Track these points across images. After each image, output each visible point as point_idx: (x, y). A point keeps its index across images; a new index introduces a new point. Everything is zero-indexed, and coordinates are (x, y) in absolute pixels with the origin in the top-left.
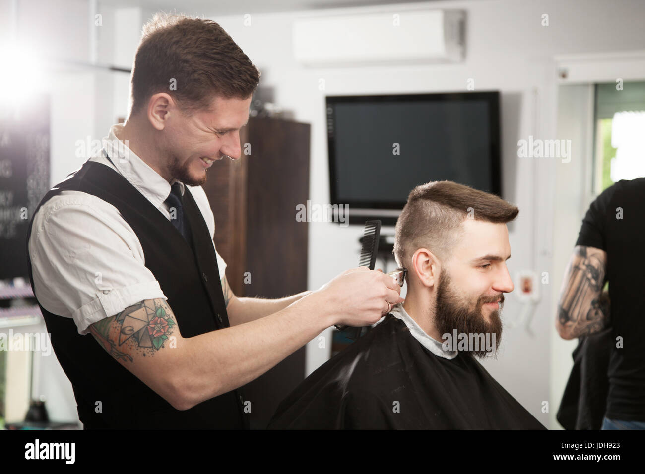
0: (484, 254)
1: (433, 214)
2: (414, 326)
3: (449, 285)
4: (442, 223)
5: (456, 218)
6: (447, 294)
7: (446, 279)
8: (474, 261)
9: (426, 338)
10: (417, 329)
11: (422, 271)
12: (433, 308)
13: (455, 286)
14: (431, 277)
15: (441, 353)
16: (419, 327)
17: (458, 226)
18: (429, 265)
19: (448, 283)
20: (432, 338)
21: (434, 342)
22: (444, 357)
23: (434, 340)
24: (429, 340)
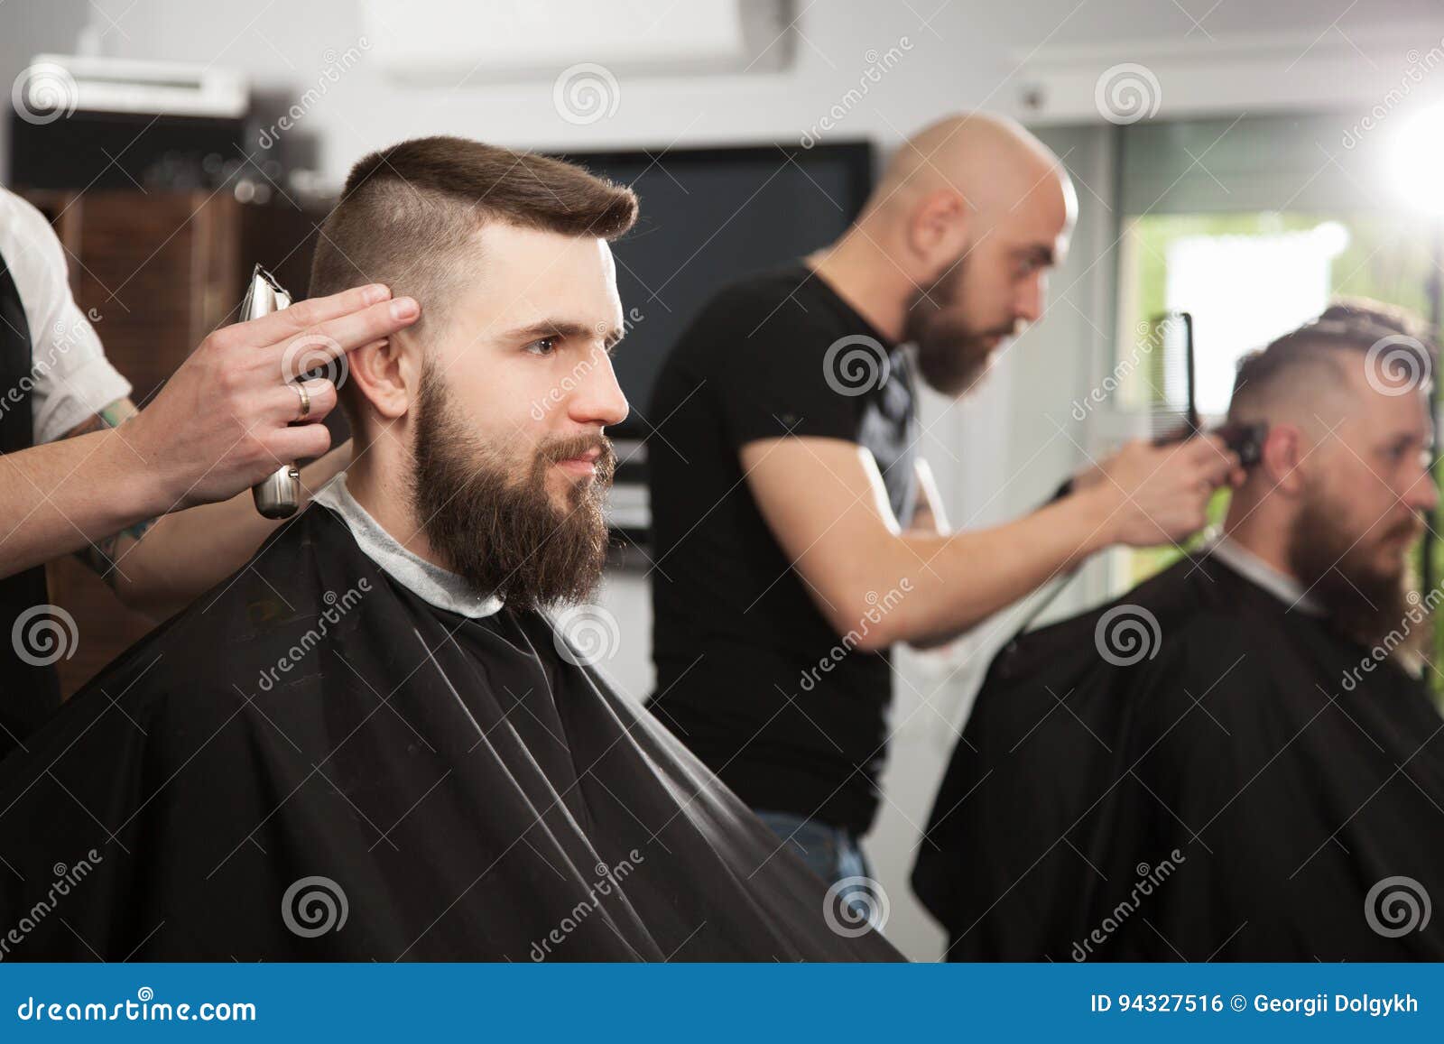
0: (534, 317)
1: (400, 213)
2: (367, 526)
3: (446, 407)
4: (420, 233)
5: (458, 221)
6: (442, 432)
7: (435, 391)
8: (507, 336)
9: (402, 558)
10: (375, 536)
11: (372, 378)
12: (407, 474)
13: (460, 411)
14: (401, 391)
15: (444, 598)
16: (379, 527)
17: (463, 241)
18: (392, 359)
19: (440, 401)
20: (417, 558)
21: (423, 566)
22: (454, 607)
23: (424, 561)
24: (407, 561)
